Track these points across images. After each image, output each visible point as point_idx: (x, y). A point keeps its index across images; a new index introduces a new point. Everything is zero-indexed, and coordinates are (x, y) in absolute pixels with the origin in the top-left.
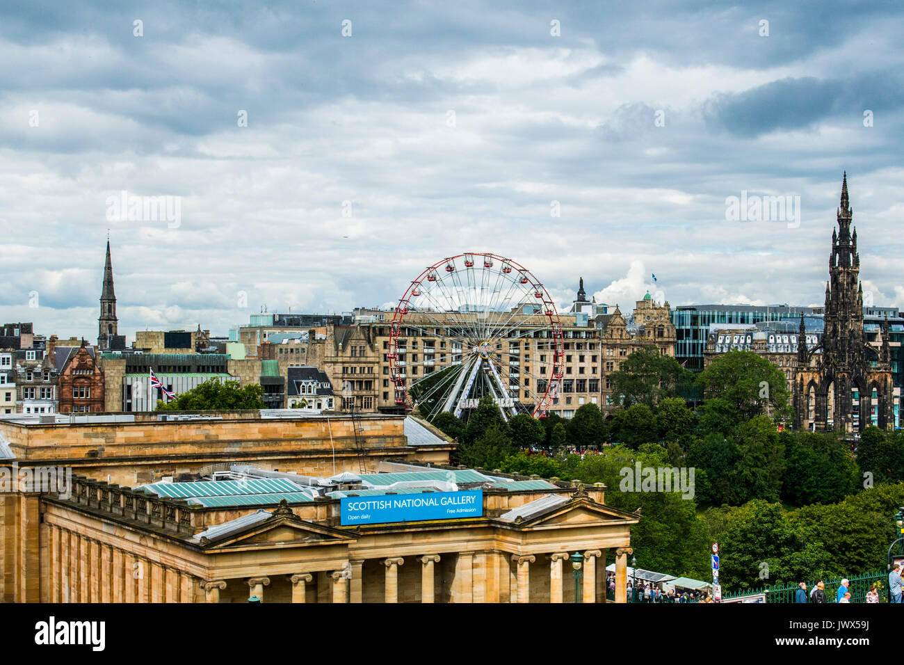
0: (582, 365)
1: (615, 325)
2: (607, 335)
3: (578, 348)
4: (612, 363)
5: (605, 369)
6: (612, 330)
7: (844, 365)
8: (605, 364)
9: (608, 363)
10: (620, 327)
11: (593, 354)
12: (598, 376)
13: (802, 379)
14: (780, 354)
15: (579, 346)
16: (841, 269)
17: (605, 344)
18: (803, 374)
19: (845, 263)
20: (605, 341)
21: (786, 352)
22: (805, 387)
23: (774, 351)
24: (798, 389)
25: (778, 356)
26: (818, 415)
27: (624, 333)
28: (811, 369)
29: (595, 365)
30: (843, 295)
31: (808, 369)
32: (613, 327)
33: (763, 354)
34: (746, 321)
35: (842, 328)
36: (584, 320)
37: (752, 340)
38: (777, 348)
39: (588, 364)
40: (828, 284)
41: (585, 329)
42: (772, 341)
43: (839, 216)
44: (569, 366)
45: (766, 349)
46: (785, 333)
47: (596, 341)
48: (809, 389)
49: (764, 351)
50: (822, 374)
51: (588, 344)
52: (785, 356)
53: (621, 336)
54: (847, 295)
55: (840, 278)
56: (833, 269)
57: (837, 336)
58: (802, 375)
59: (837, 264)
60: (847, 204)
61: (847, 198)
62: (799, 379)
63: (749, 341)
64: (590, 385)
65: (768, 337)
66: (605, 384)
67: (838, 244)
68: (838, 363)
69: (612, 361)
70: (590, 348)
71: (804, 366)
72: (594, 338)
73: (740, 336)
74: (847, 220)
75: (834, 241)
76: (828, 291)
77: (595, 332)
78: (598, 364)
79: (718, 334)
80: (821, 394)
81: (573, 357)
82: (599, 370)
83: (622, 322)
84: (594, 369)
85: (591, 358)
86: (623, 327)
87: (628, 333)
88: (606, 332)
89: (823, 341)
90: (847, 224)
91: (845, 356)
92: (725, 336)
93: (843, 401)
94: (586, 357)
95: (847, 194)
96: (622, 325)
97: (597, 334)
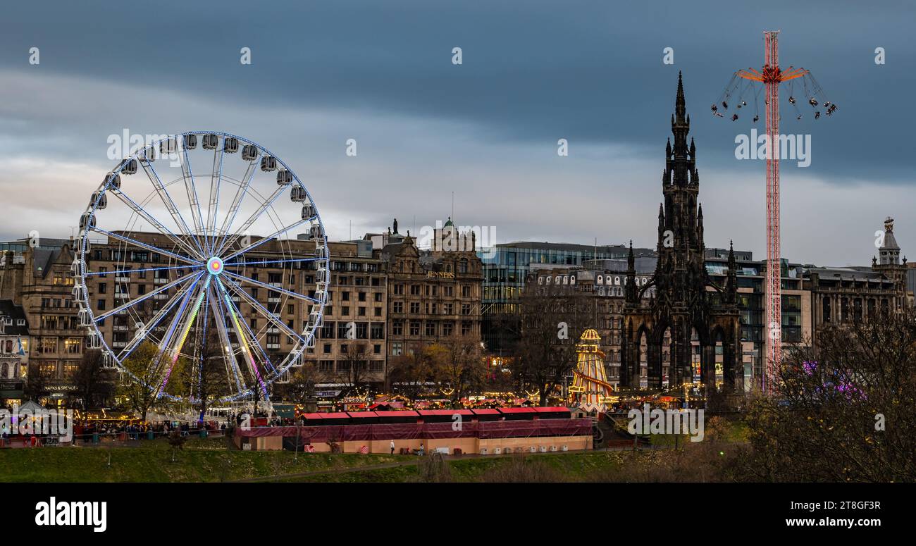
0: (363, 304)
1: (405, 256)
2: (395, 269)
3: (358, 283)
4: (401, 304)
5: (392, 311)
6: (402, 263)
7: (681, 305)
8: (392, 303)
9: (396, 304)
10: (412, 259)
11: (377, 291)
12: (383, 319)
13: (631, 323)
14: (610, 298)
15: (359, 282)
16: (676, 188)
17: (392, 280)
18: (633, 318)
19: (681, 181)
20: (391, 276)
21: (617, 295)
22: (635, 334)
23: (603, 294)
24: (627, 336)
25: (607, 301)
26: (651, 368)
27: (417, 266)
28: (643, 312)
29: (380, 305)
30: (680, 219)
31: (639, 310)
32: (403, 259)
33: (589, 298)
34: (573, 262)
35: (678, 260)
36: (368, 249)
37: (576, 281)
38: (607, 290)
39: (369, 304)
40: (661, 207)
41: (368, 260)
42: (600, 282)
43: (673, 125)
44: (346, 305)
45: (593, 291)
46: (616, 273)
47: (381, 275)
48: (639, 336)
49: (590, 294)
50: (655, 317)
51: (370, 278)
52: (615, 301)
53: (413, 269)
54: (684, 219)
55: (676, 199)
56: (667, 188)
57: (673, 270)
58: (631, 318)
59: (672, 182)
60: (684, 110)
61: (684, 104)
62: (627, 323)
63: (573, 282)
64: (373, 330)
65: (596, 277)
66: (392, 329)
67: (673, 158)
68: (673, 303)
69: (400, 301)
70: (373, 284)
71: (634, 307)
72: (379, 271)
73: (563, 276)
74: (683, 129)
75: (669, 154)
76: (661, 216)
77: (380, 265)
78: (383, 305)
79: (537, 275)
80: (656, 342)
81: (350, 294)
82: (384, 311)
83: (414, 253)
84: (378, 311)
85: (374, 296)
86: (415, 259)
87: (422, 266)
88: (394, 265)
89: (657, 278)
90: (683, 134)
91: (681, 294)
92: (546, 277)
93: (680, 350)
94: (367, 295)
95: (683, 98)
96: (414, 257)
97: (383, 267)
